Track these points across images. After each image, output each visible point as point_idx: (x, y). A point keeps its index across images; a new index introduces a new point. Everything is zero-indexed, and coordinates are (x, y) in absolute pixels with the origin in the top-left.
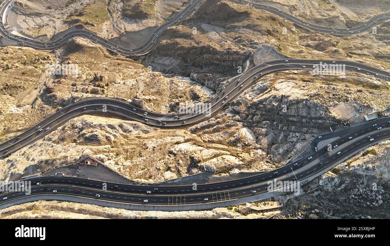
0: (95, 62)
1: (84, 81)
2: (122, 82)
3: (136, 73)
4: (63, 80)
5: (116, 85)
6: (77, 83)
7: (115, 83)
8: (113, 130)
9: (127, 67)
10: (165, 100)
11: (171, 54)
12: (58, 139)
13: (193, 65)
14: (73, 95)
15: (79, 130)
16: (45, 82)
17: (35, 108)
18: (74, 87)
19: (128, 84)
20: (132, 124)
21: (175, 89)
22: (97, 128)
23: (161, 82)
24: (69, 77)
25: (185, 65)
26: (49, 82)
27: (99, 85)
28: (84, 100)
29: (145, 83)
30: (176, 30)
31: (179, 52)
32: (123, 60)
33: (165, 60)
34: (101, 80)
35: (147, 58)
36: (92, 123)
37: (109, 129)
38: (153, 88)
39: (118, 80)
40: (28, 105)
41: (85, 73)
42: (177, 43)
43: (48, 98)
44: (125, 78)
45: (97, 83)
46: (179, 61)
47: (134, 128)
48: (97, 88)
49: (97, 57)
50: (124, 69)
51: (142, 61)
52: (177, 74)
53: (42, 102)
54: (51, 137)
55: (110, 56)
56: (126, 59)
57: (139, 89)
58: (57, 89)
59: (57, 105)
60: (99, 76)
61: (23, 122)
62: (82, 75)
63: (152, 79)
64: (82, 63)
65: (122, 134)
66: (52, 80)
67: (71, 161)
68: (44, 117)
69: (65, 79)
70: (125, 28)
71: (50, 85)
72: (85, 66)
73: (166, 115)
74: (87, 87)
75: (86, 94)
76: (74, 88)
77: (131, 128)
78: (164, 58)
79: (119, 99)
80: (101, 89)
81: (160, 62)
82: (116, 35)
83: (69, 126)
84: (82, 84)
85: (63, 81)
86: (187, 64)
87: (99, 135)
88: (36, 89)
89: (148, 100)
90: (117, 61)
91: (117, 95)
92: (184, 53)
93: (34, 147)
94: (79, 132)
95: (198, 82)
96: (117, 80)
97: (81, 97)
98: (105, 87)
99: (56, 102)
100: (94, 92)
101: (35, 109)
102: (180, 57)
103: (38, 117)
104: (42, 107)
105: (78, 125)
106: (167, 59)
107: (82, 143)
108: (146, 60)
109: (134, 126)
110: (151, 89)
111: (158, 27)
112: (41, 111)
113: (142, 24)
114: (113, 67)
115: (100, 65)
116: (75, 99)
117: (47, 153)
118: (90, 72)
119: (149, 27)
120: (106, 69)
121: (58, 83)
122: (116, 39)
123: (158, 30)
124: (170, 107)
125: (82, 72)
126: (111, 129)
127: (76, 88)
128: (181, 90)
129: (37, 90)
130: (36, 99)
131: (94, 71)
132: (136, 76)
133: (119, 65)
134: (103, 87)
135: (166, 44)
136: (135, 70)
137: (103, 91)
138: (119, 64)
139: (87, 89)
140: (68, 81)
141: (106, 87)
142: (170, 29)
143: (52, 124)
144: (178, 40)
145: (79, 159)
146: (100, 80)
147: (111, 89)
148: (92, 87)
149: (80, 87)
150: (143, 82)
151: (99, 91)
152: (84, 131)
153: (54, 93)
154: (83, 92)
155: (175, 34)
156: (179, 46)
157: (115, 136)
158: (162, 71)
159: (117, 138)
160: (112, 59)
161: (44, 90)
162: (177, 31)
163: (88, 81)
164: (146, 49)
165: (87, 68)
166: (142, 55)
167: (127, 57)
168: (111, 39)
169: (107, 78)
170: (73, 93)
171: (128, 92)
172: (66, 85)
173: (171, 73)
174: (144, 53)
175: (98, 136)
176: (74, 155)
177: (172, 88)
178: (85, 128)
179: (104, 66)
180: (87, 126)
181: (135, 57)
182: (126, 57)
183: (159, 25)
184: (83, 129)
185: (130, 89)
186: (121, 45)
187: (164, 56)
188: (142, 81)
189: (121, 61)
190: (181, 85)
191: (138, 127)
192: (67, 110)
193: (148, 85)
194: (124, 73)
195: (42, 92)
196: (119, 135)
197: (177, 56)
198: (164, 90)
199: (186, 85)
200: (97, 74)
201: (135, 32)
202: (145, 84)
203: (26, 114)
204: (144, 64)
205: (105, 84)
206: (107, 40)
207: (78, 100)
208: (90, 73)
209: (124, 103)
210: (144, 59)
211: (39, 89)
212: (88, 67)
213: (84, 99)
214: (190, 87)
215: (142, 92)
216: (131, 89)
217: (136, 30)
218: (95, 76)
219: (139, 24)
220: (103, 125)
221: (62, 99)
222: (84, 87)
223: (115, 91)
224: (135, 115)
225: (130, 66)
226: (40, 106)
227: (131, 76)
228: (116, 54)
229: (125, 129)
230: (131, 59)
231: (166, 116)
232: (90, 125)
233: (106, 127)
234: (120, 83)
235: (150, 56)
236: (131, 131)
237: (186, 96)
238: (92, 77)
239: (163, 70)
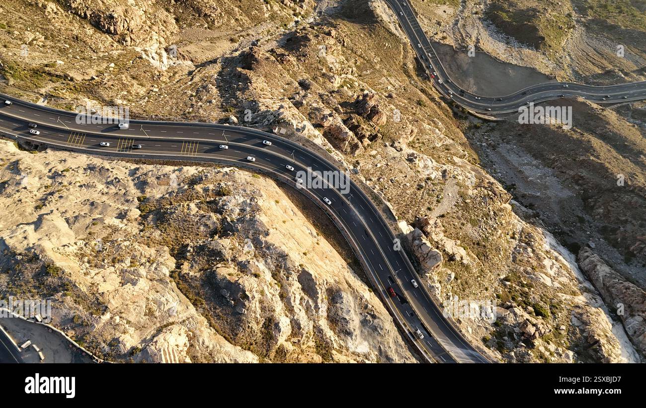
0: (378, 67)
1: (331, 93)
2: (407, 151)
3: (448, 149)
4: (292, 59)
5: (391, 151)
6: (315, 86)
7: (392, 146)
8: (306, 297)
9: (433, 121)
10: (487, 284)
11: (554, 161)
12: (157, 201)
13: (604, 231)
14: (282, 110)
15: (219, 226)
16: (258, 41)
17: (193, 77)
18: (301, 92)
19: (419, 169)
20: (366, 307)
21: (529, 269)
22: (269, 261)
23: (503, 222)
24: (307, 61)
25: (580, 215)
26: (264, 45)
27: (358, 126)
28: (297, 143)
29: (462, 196)
30: (601, 116)
31: (584, 173)
32: (433, 100)
33: (528, 164)
34: (369, 118)
35: (485, 128)
36: (267, 234)
37: (295, 288)
38: (474, 223)
39: (403, 143)
40: (190, 63)
41: (343, 76)
42: (589, 149)
43: (235, 75)
44: (417, 145)
45: (356, 119)
46: (570, 194)
47: (364, 323)
48: (347, 130)
49: (388, 57)
50: (426, 121)
51: (470, 128)
52: (543, 220)
53: (216, 75)
54: (149, 180)
55: (413, 73)
56: (439, 100)
57: (438, 201)
58: (265, 68)
59: (235, 106)
60: (372, 103)
61: (142, 91)
62: (336, 76)
63: (484, 198)
64: (352, 50)
65: (320, 331)
66: (273, 45)
67: (100, 340)
68: (185, 114)
69: (299, 60)
70: (478, 40)
71: (261, 53)
72: (353, 60)
73: (473, 350)
74: (327, 112)
75: (313, 128)
76: (298, 93)
77: (355, 321)
78: (527, 158)
79: (380, 202)
80: (353, 140)
81: (513, 158)
82: (450, 41)
83: (211, 187)
84: (321, 96)
85: (289, 61)
86: (587, 217)
87: (254, 297)
88: (232, 40)
89: (447, 254)
90: (420, 93)
91: (379, 180)
92: (597, 186)
93: (97, 173)
94: (213, 234)
95: (600, 295)
96: (401, 140)
97: (298, 130)
98: (366, 139)
99: (236, 98)
100: (333, 136)
101: (191, 80)
102: (578, 185)
103: (177, 103)
104: (204, 87)
105: (230, 206)
106: (535, 166)
107: (190, 285)
108: (479, 130)
109: (369, 318)
110: (469, 225)
111: (552, 82)
112: (194, 94)
113: (520, 53)
114: (406, 101)
115: (384, 78)
116: (279, 122)
117: (88, 231)
118: (354, 79)
119: (533, 70)
120: (390, 96)
121: (279, 59)
122: (448, 49)
123: (548, 88)
124: (495, 324)
125: (340, 69)
126: (303, 289)
127: (303, 97)
128: (545, 286)
129: (233, 44)
130: (214, 61)
131: (364, 84)
132: (442, 154)
133: (420, 105)
134: (361, 138)
135: (556, 130)
136: (449, 141)
137: (354, 147)
138: (419, 103)
139: (324, 117)
140: (301, 67)
141: (366, 141)
142: (584, 104)
143: (185, 146)
144: (596, 142)
145: (125, 355)
146: (365, 116)
147: (374, 153)
148: (338, 120)
149: (312, 100)
150: (458, 188)
151: (347, 142)
152: (225, 244)
153: (250, 74)
154: (310, 117)
155: (592, 123)
156: (592, 158)
157: (296, 326)
158: (504, 182)
159: (296, 340)
160: (412, 82)
161: (242, 55)
162: (601, 119)
163: (339, 97)
164: (494, 109)
165: (355, 69)
166: (477, 114)
167: (443, 98)
168: (439, 43)
169: (384, 119)
170: (287, 103)
171: (408, 192)
172: (289, 73)
173: (526, 207)
174: (484, 114)
175: (246, 303)
176: (130, 319)
177: (520, 258)
178: (238, 231)
179: (389, 87)
180: (246, 232)
181: (461, 109)
182: (441, 98)
183: (559, 80)
184: (233, 231)
185: (415, 186)
186: (447, 67)
187: (530, 153)
188: (458, 184)
189: (427, 98)
190: (551, 269)
191: (375, 329)
192: (241, 137)
193: (466, 207)
194: (421, 131)
195: (237, 54)
196: (311, 327)
197: (573, 177)
198: (498, 250)
199: (564, 280)
200: (370, 98)
201: (495, 61)
202: (460, 200)
203: (163, 79)
204: (468, 138)
205: (369, 133)
206: (429, 41)
207: (283, 131)
208: (353, 81)
209: (385, 225)
210: (476, 127)
211: (236, 45)
212: (358, 67)
213: (300, 139)
214: (574, 293)
215: (443, 216)
216: (420, 187)
217: (501, 58)
218: (361, 98)
219: (514, 50)
220: (289, 264)
221: (255, 101)
222: (321, 105)
223: (379, 165)
224: (390, 278)
225: (440, 123)
226: (205, 81)
227: (434, 148)
228: (425, 79)
229: (340, 313)
230: (448, 108)
231: (474, 353)
232: (257, 232)
233: (294, 276)
234: (401, 150)
235: (493, 129)
236: (349, 333)
237: (555, 318)
238: (351, 95)
239: (509, 183)
